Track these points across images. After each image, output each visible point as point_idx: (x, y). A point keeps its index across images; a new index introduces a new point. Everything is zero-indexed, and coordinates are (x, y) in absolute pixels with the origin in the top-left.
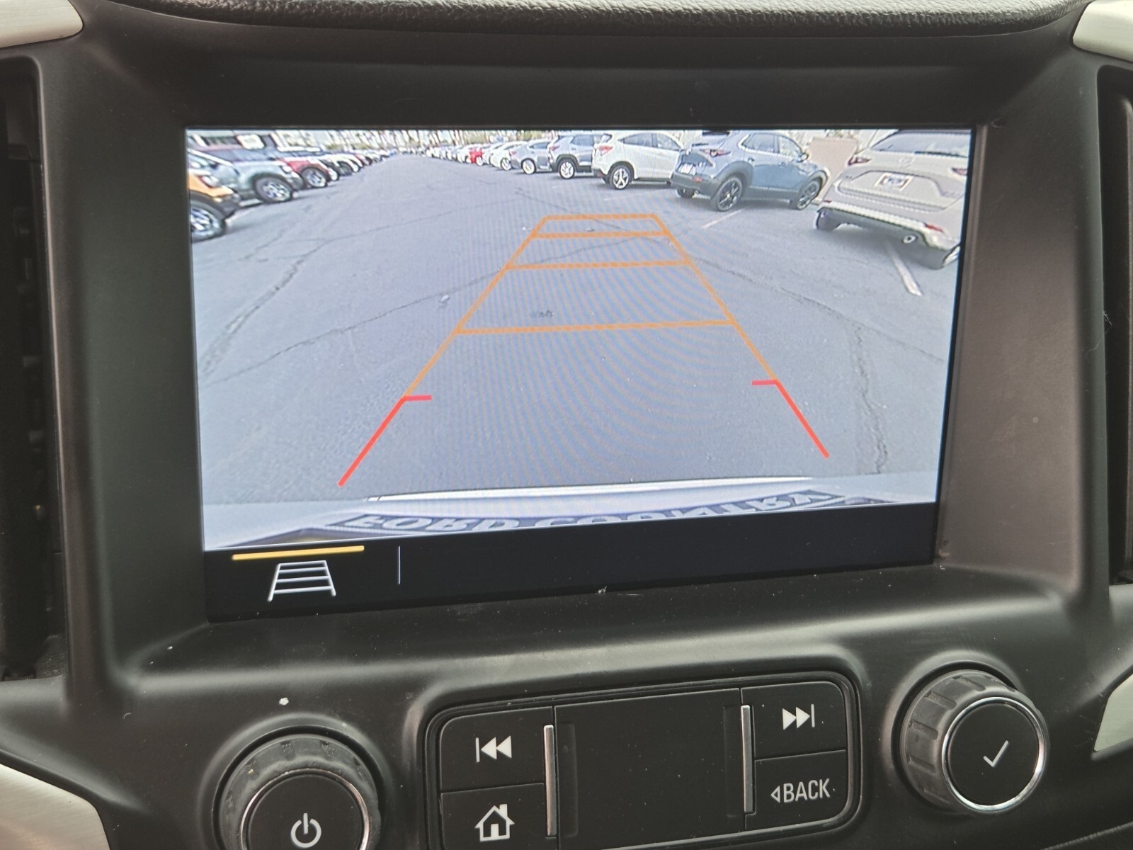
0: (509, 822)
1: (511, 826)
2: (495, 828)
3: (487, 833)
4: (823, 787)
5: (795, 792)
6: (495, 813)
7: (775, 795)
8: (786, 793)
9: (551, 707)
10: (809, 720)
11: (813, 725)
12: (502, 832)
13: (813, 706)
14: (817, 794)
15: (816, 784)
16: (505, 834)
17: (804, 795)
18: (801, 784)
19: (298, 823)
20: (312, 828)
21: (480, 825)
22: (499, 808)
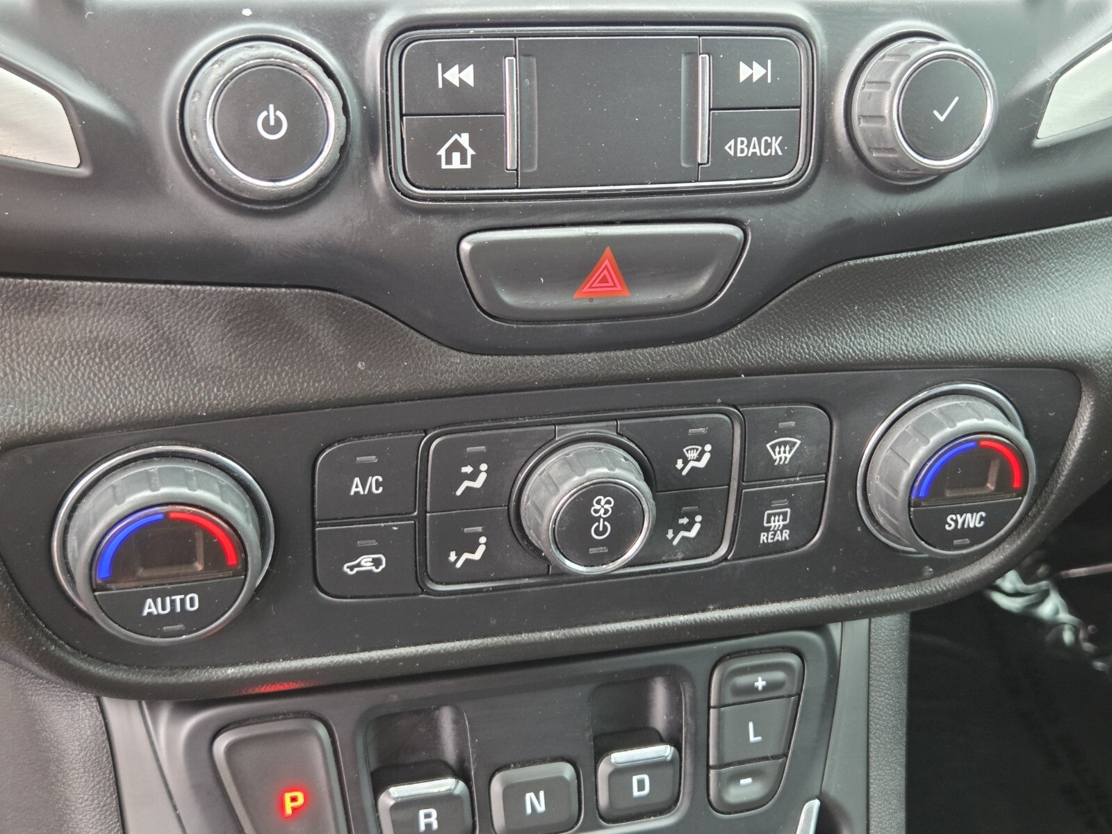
0: (470, 152)
1: (472, 156)
2: (456, 156)
3: (449, 161)
4: (775, 145)
5: (748, 146)
6: (456, 141)
7: (729, 148)
8: (739, 147)
9: (513, 39)
10: (766, 75)
11: (769, 81)
12: (463, 161)
13: (769, 61)
14: (769, 151)
15: (769, 141)
16: (466, 163)
17: (757, 150)
18: (755, 139)
19: (264, 114)
20: (278, 120)
21: (442, 152)
22: (460, 136)
